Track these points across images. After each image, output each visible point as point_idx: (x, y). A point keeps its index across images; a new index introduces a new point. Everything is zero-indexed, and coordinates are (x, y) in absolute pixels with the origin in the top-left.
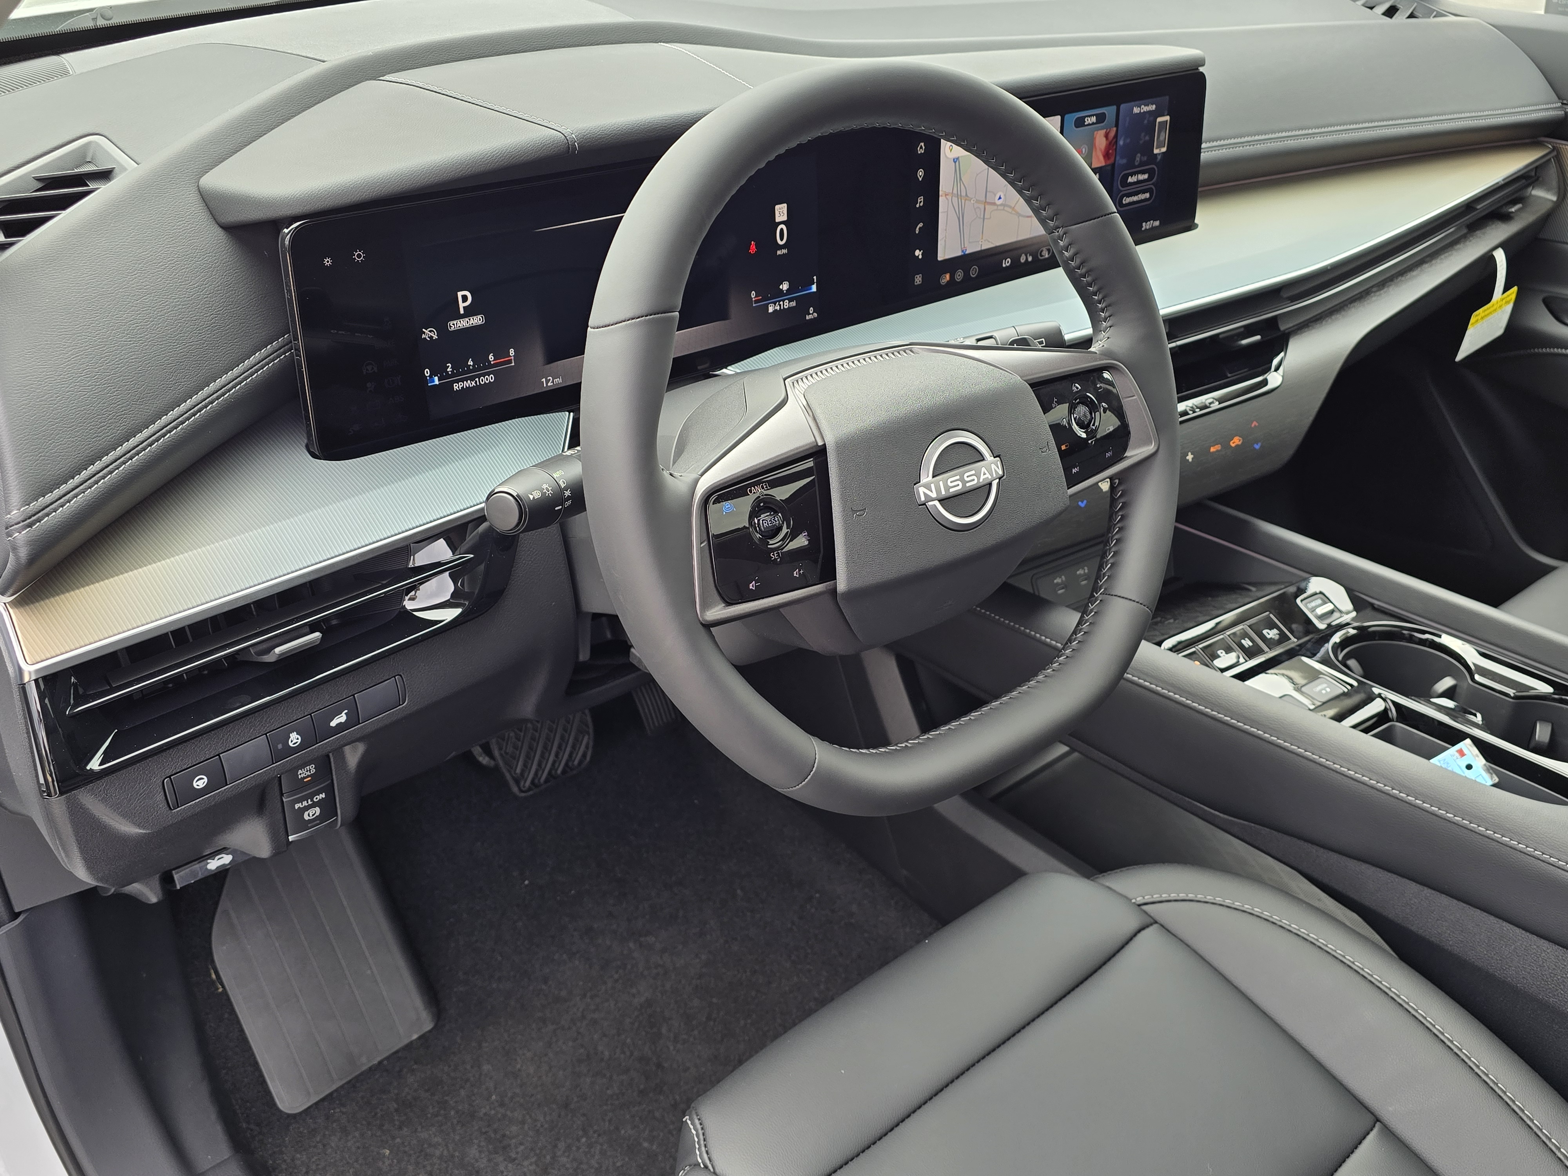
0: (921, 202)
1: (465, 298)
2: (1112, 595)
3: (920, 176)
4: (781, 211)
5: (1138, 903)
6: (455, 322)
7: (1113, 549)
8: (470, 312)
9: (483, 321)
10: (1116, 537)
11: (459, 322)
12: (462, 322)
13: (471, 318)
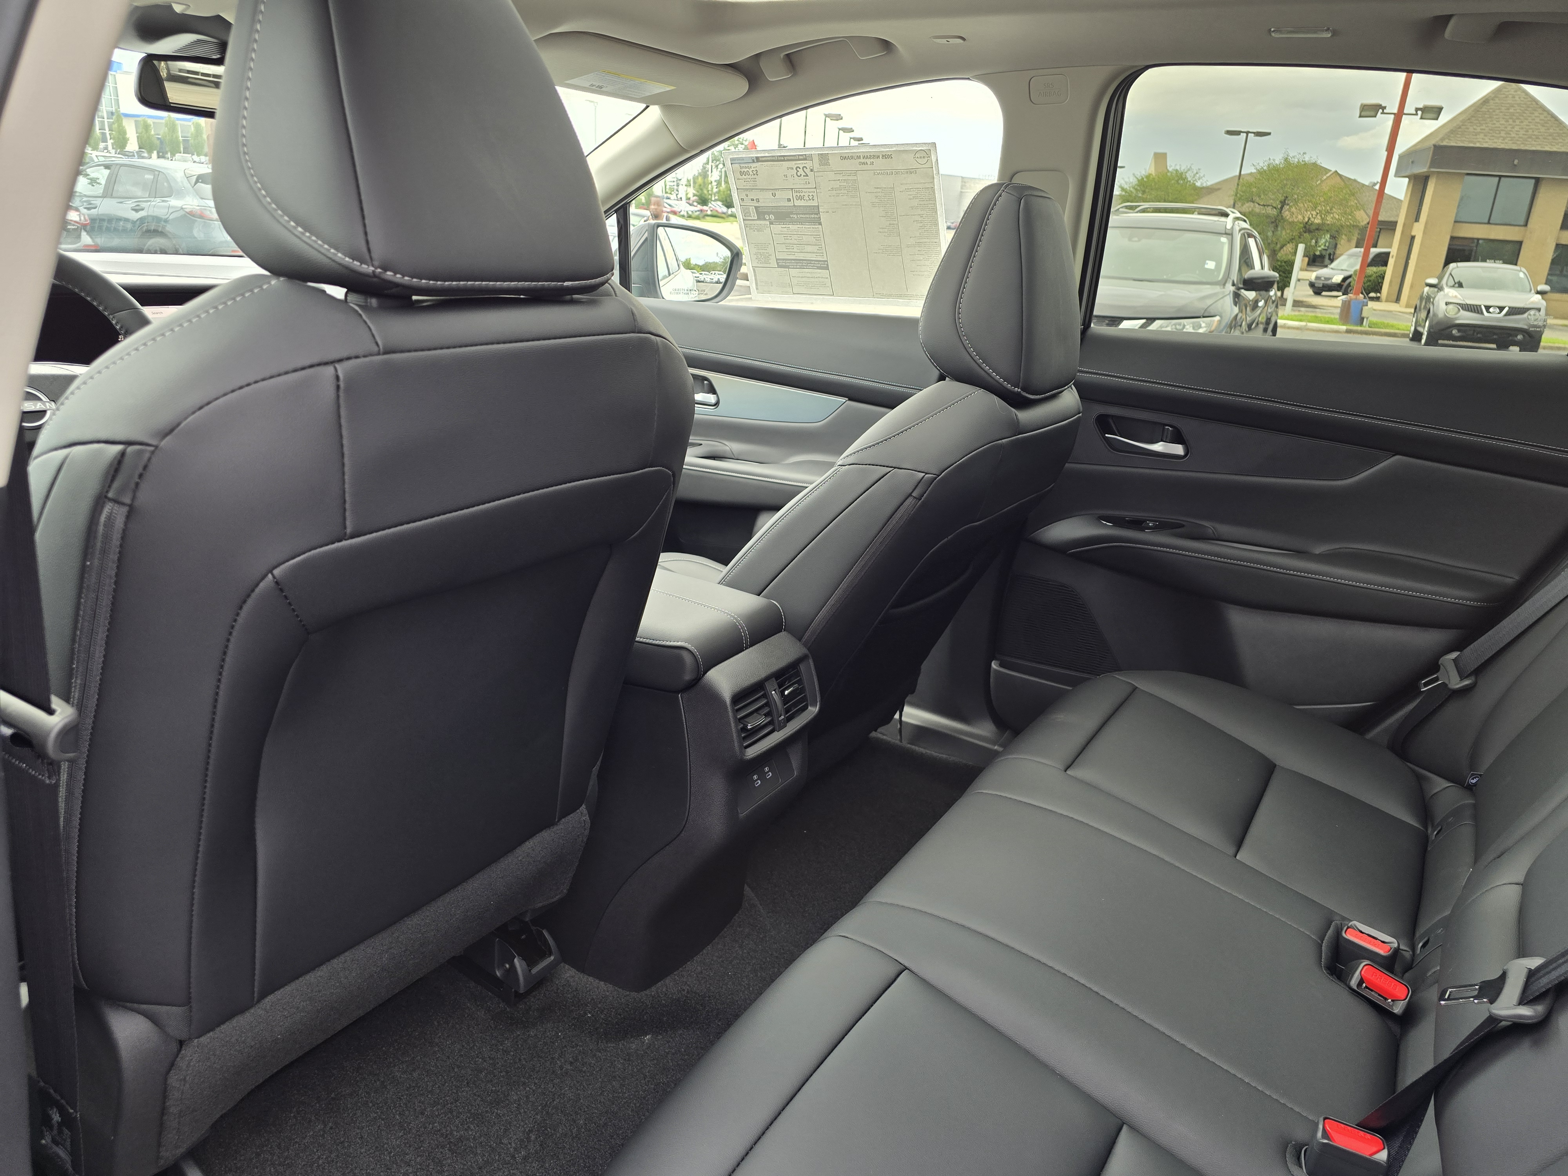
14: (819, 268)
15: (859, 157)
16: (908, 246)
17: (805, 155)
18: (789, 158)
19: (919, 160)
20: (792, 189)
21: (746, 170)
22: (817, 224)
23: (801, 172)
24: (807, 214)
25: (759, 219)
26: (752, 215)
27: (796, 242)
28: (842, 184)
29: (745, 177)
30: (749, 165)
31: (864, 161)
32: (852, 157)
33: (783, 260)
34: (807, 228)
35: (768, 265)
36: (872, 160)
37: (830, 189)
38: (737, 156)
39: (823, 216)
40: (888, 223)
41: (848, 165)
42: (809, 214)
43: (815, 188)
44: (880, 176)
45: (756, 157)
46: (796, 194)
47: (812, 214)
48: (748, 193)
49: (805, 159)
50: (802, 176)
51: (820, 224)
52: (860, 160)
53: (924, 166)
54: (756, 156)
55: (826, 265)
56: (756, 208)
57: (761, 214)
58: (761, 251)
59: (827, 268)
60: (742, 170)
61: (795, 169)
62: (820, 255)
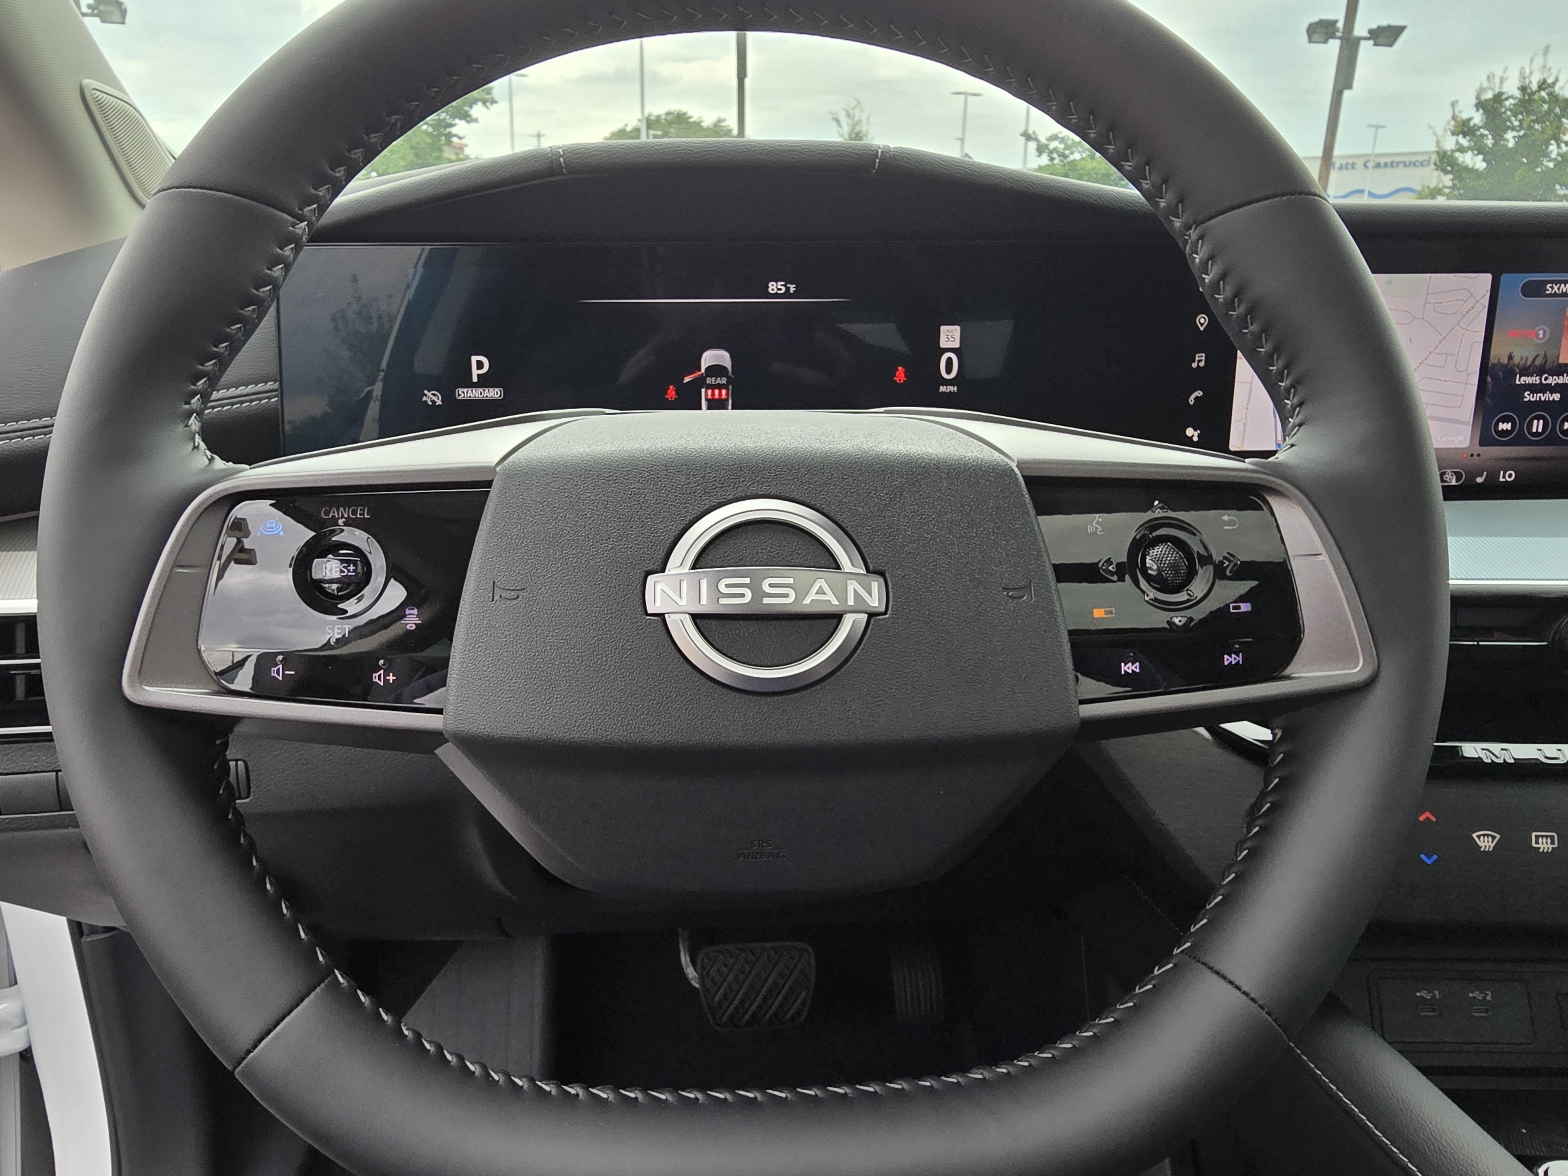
0: (1200, 361)
1: (480, 365)
3: (1202, 325)
4: (950, 334)
6: (465, 390)
8: (485, 382)
9: (500, 396)
11: (470, 391)
12: (474, 391)
13: (487, 390)
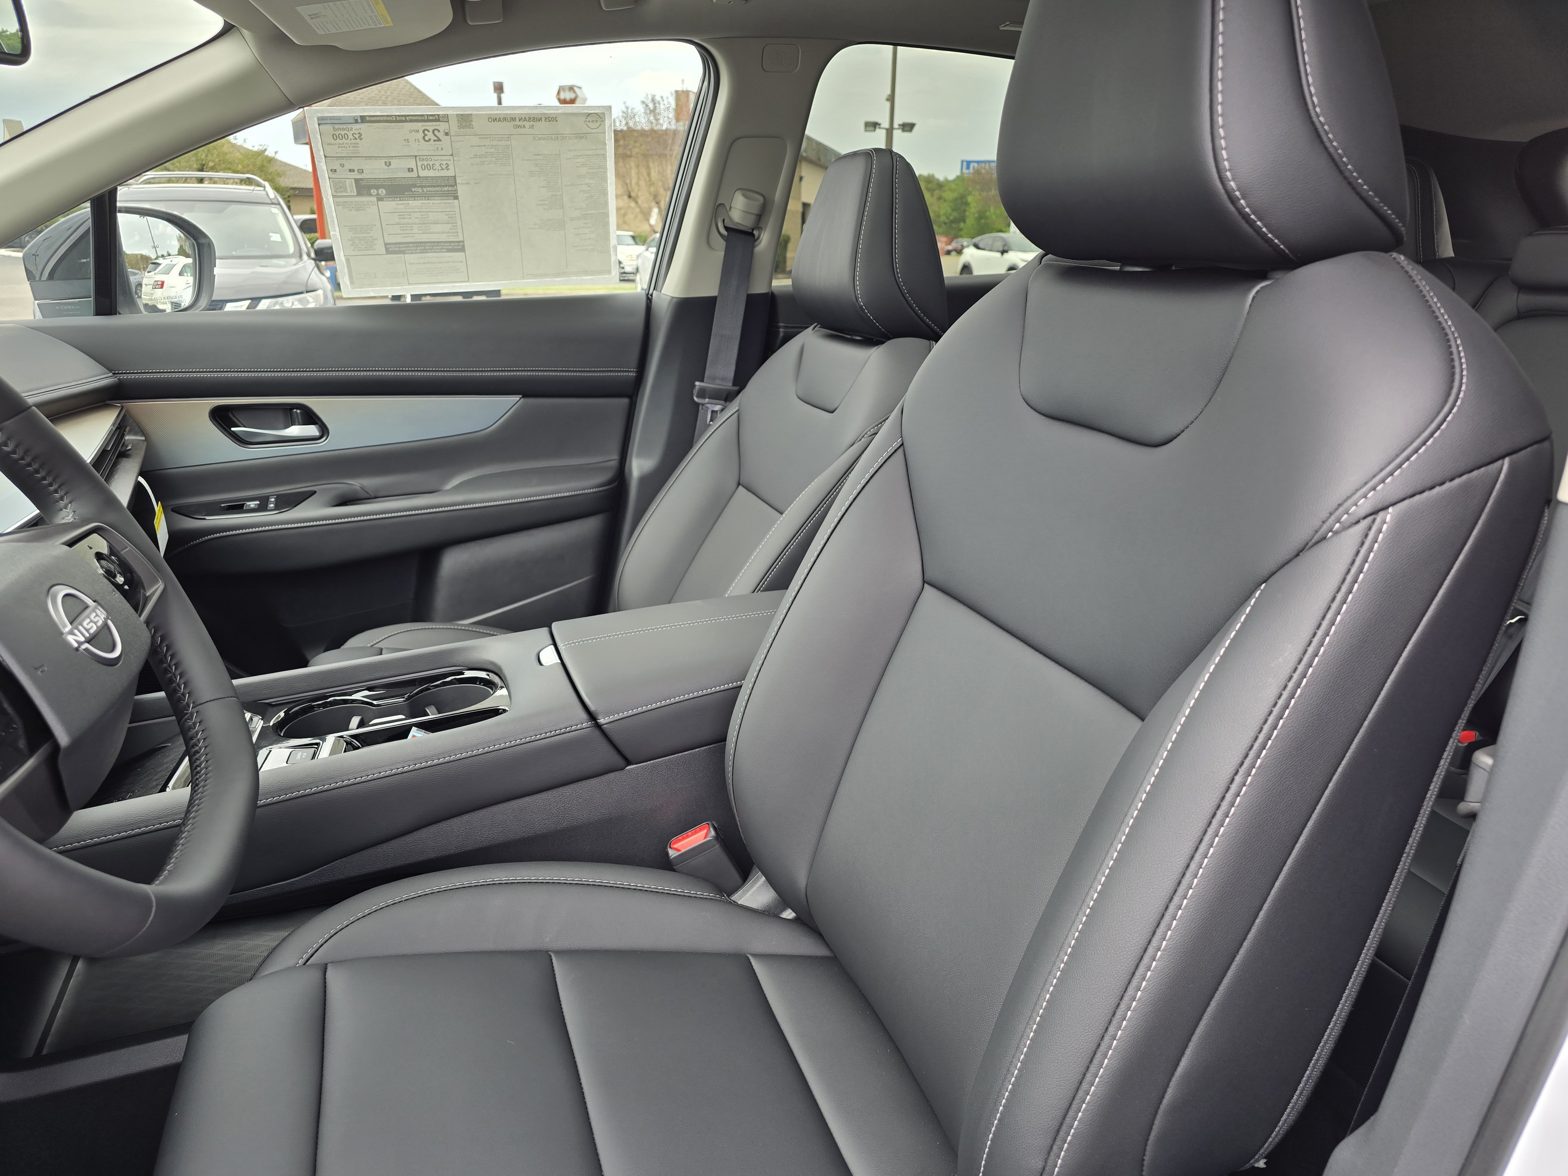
2: (201, 704)
5: (302, 964)
7: (177, 672)
10: (173, 663)
14: (449, 251)
15: (513, 119)
16: (572, 219)
17: (438, 115)
18: (413, 118)
19: (591, 125)
20: (416, 156)
21: (343, 133)
22: (452, 198)
23: (430, 135)
24: (437, 186)
25: (359, 194)
26: (349, 190)
27: (417, 221)
28: (489, 150)
29: (341, 142)
30: (350, 126)
31: (521, 123)
32: (505, 119)
33: (396, 244)
34: (436, 204)
35: (371, 252)
36: (532, 123)
37: (472, 156)
38: (330, 115)
39: (461, 190)
40: (550, 194)
41: (498, 127)
42: (441, 186)
43: (452, 155)
44: (543, 142)
45: (361, 116)
46: (422, 163)
47: (446, 186)
48: (344, 161)
49: (438, 120)
50: (432, 141)
51: (456, 198)
52: (515, 123)
53: (594, 131)
54: (361, 114)
55: (461, 247)
56: (357, 181)
57: (363, 187)
58: (361, 235)
59: (463, 250)
60: (337, 133)
61: (421, 132)
62: (453, 236)
